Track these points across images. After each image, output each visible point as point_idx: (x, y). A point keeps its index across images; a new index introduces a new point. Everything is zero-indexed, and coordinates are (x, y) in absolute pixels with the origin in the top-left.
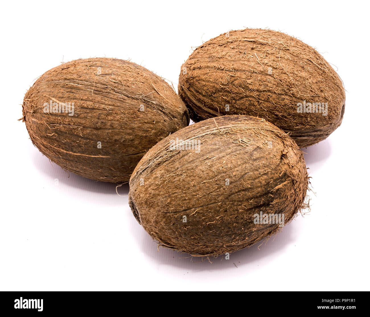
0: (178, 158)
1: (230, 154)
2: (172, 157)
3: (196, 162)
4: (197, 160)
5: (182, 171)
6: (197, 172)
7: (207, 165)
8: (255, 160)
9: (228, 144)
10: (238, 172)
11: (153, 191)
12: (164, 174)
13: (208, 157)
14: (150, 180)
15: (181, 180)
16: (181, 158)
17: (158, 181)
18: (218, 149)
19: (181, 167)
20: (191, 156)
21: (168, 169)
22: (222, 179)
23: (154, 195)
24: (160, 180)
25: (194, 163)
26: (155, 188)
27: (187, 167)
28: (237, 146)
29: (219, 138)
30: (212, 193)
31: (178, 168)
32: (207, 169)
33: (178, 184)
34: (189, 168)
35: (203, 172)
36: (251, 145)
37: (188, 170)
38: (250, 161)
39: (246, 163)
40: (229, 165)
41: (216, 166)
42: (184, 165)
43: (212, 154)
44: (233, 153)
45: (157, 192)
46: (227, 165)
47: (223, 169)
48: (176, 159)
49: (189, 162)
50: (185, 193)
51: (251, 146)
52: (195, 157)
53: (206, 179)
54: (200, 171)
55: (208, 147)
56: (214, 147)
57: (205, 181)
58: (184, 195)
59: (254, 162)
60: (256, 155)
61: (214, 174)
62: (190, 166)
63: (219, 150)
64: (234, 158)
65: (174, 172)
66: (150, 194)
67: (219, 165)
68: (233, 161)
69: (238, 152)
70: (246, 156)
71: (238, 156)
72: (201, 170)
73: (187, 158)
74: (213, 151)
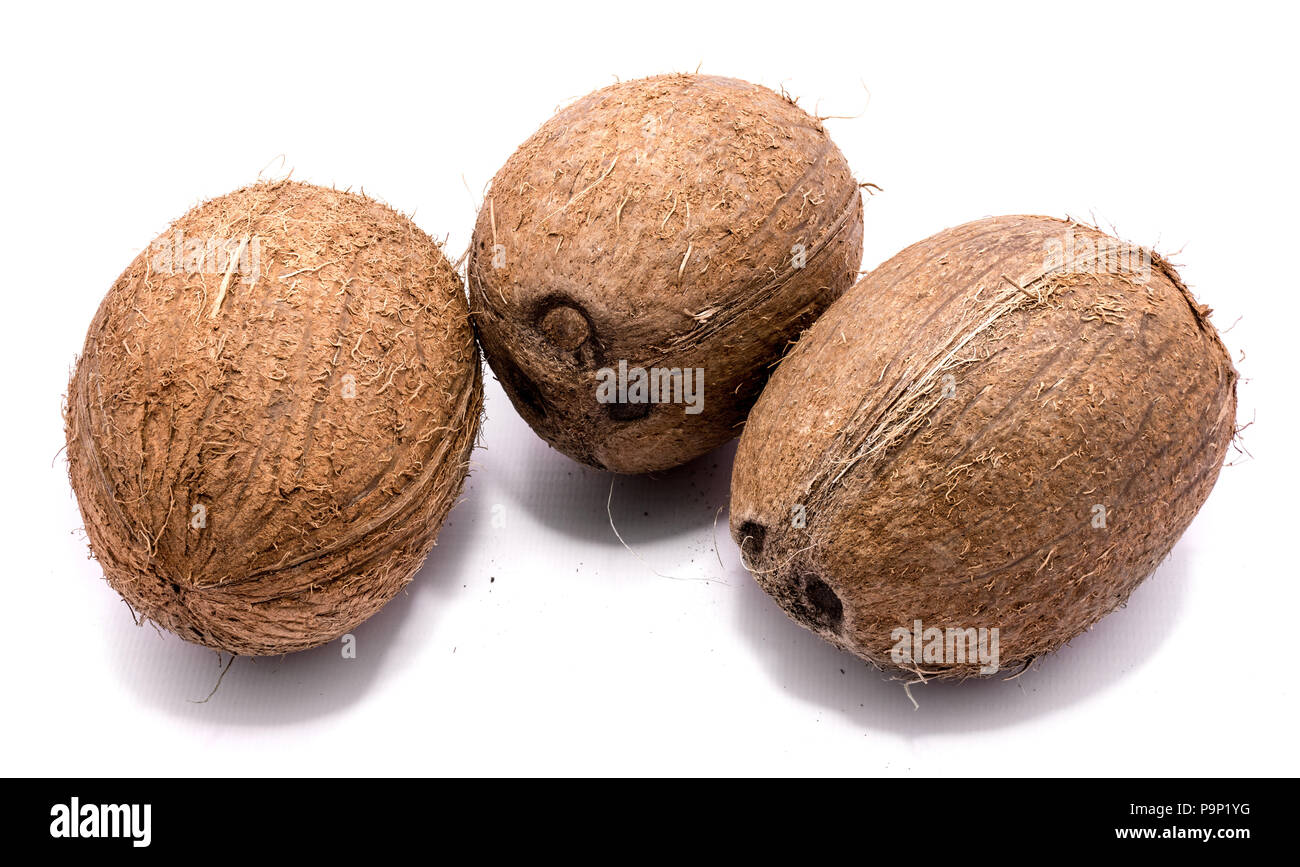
0: (955, 413)
1: (1093, 358)
2: (935, 413)
3: (1017, 409)
4: (1018, 403)
5: (986, 447)
6: (1031, 440)
7: (1051, 410)
8: (1156, 357)
9: (1075, 330)
10: (1134, 407)
11: (905, 533)
12: (930, 472)
13: (1042, 385)
14: (883, 500)
15: (992, 477)
16: (965, 408)
17: (917, 498)
18: (1058, 352)
19: (977, 438)
20: (995, 396)
21: (937, 453)
22: (1102, 440)
23: (911, 542)
24: (923, 493)
25: (1012, 414)
26: (910, 521)
27: (996, 433)
28: (1099, 328)
29: (1038, 316)
30: (1085, 489)
31: (969, 444)
32: (1056, 422)
33: (986, 491)
34: (1003, 434)
35: (1047, 434)
36: (1128, 313)
37: (1001, 440)
38: (1147, 363)
39: (1140, 373)
40: (1108, 394)
41: (1075, 406)
42: (983, 428)
43: (1051, 372)
44: (1099, 352)
45: (922, 532)
46: (1102, 395)
47: (1096, 409)
48: (949, 418)
49: (997, 417)
50: (1012, 512)
51: (1130, 318)
52: (1007, 397)
53: (1061, 454)
54: (1037, 434)
55: (1029, 354)
56: (1046, 350)
57: (1061, 461)
58: (1011, 519)
59: (1158, 363)
60: (1154, 339)
61: (1078, 431)
62: (1003, 426)
63: (1062, 354)
64: (1108, 369)
65: (962, 458)
66: (897, 541)
67: (1082, 401)
68: (1111, 379)
69: (1111, 347)
70: (1133, 352)
71: (1114, 357)
72: (1039, 430)
73: (986, 404)
74: (1049, 364)
